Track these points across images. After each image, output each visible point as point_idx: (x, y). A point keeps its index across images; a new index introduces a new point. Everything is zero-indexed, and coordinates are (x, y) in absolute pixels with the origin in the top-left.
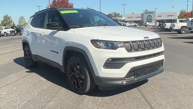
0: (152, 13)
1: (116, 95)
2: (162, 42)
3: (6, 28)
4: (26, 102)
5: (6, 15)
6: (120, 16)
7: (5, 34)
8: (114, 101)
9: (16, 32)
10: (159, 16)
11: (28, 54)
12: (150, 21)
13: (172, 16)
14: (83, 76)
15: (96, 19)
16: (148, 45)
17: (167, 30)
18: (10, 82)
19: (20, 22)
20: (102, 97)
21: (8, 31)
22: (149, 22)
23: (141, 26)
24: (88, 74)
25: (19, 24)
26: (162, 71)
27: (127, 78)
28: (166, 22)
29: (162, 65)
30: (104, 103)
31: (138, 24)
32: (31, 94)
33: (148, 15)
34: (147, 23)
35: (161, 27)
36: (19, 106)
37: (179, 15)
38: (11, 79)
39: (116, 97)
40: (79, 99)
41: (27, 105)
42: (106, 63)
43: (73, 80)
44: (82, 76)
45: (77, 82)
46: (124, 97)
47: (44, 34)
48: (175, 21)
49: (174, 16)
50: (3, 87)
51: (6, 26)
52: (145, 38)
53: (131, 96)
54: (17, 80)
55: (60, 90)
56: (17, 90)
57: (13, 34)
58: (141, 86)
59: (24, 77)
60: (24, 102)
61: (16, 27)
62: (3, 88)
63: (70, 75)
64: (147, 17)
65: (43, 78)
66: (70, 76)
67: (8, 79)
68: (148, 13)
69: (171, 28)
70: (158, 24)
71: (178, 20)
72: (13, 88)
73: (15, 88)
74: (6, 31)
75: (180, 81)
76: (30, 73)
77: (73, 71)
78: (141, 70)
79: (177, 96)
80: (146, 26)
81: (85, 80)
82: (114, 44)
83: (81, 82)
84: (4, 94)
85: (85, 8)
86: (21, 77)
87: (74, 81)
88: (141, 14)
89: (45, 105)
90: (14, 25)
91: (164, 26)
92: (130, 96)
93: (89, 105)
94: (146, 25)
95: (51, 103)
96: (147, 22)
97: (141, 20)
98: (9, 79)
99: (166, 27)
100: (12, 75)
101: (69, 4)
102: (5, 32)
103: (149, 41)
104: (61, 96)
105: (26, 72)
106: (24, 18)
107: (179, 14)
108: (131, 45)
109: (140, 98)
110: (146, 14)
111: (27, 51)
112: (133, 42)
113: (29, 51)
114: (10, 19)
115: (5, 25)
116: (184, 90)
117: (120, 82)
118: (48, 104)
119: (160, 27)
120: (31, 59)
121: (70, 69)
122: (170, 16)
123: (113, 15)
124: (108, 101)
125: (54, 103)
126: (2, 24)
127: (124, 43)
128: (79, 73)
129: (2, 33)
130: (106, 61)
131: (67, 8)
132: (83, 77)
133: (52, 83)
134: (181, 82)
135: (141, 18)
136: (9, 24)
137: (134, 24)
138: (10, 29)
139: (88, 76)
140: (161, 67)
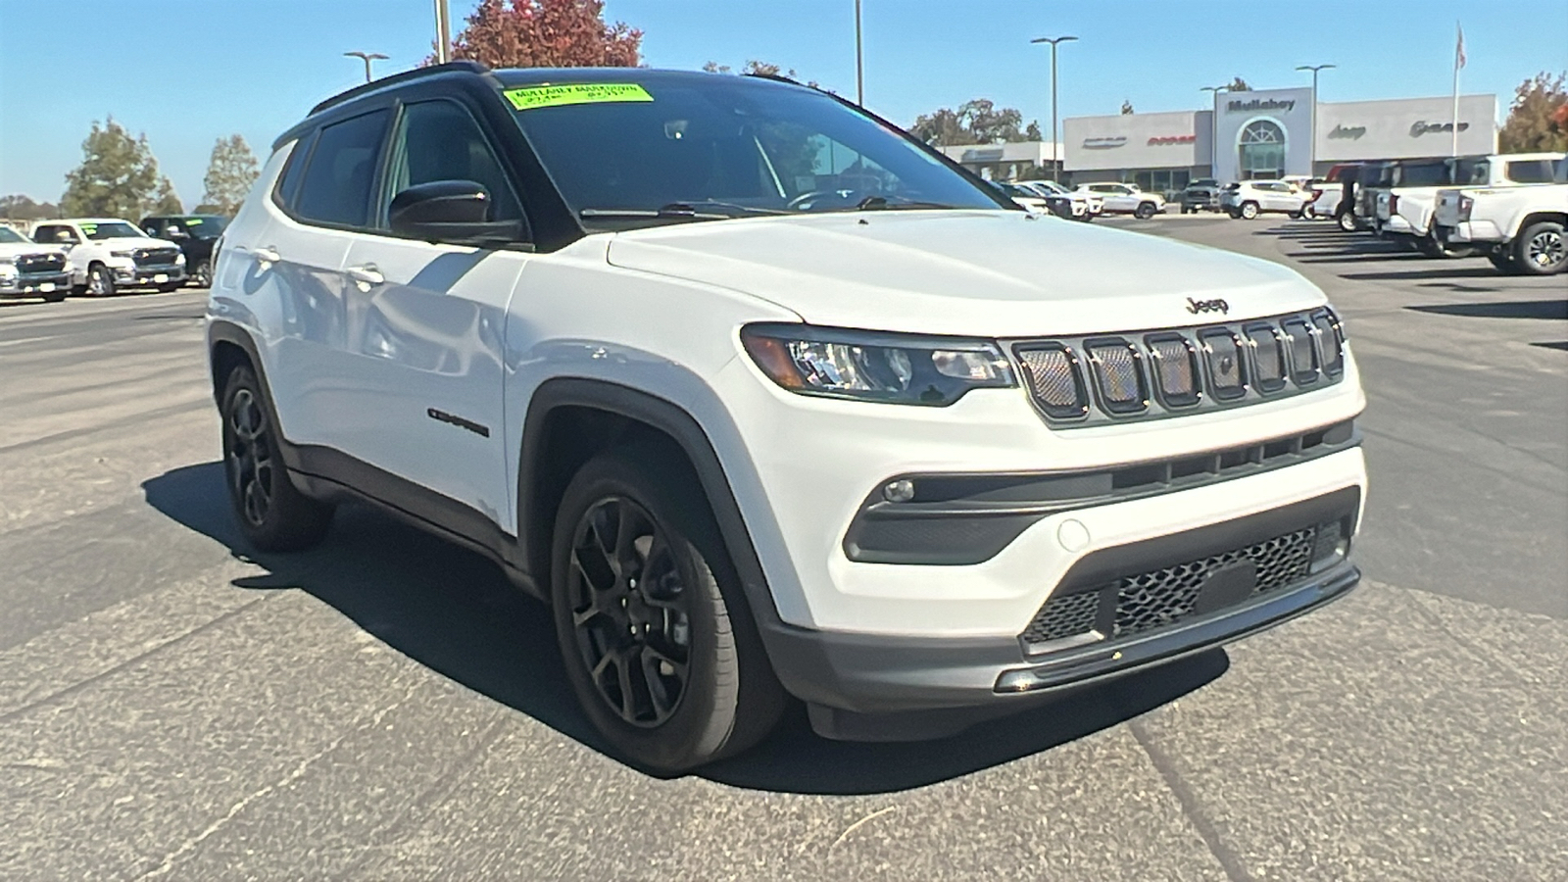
0: (1282, 105)
1: (954, 783)
2: (1345, 346)
3: (102, 233)
4: (213, 828)
5: (103, 129)
6: (1023, 130)
7: (96, 275)
8: (934, 830)
9: (181, 260)
10: (1340, 132)
11: (253, 436)
12: (1267, 169)
13: (1449, 127)
14: (684, 618)
15: (823, 156)
16: (1225, 369)
17: (1405, 244)
18: (103, 666)
19: (213, 179)
20: (837, 800)
21: (120, 252)
22: (1258, 176)
23: (1189, 215)
24: (720, 606)
25: (214, 201)
26: (1341, 587)
27: (1047, 638)
28: (1396, 177)
29: (1347, 532)
30: (847, 844)
31: (1173, 192)
32: (261, 764)
33: (1255, 126)
34: (1247, 191)
35: (1355, 219)
36: (154, 867)
37: (1510, 123)
38: (111, 644)
39: (949, 795)
40: (644, 813)
41: (218, 856)
42: (863, 515)
43: (598, 658)
44: (674, 619)
45: (636, 668)
46: (1019, 801)
47: (377, 278)
48: (1470, 170)
49: (1463, 127)
50: (39, 703)
51: (109, 216)
52: (1198, 307)
53: (1079, 792)
54: (156, 650)
55: (495, 733)
56: (146, 730)
57: (161, 279)
58: (1166, 708)
59: (218, 622)
60: (193, 834)
61: (180, 223)
62: (42, 713)
63: (580, 611)
64: (1246, 136)
65: (363, 636)
66: (579, 619)
67: (89, 640)
68: (1255, 105)
69: (1440, 229)
70: (1333, 193)
71: (1499, 164)
72: (117, 716)
73: (135, 714)
74: (102, 250)
75: (1494, 667)
76: (260, 594)
77: (606, 580)
78: (1162, 576)
79: (1465, 794)
80: (1237, 212)
81: (695, 656)
82: (936, 356)
83: (666, 668)
84: (45, 763)
85: (737, 68)
86: (188, 623)
87: (611, 665)
88: (1199, 114)
89: (367, 855)
90: (169, 204)
91: (1384, 214)
92: (1073, 790)
93: (728, 860)
94: (1237, 201)
95: (418, 846)
96: (1247, 176)
97: (1192, 163)
98: (94, 644)
99: (1398, 222)
100: (122, 610)
101: (601, 34)
102: (95, 265)
103: (1231, 334)
104: (501, 786)
105: (238, 583)
106: (246, 151)
107: (1509, 114)
108: (1075, 369)
109: (1156, 808)
110: (1237, 115)
111: (246, 419)
112: (1094, 341)
113: (262, 413)
114: (136, 161)
115: (97, 207)
116: (1531, 742)
117: (984, 677)
118: (392, 847)
119: (1348, 224)
120: (276, 478)
121: (575, 561)
122: (1436, 128)
123: (966, 123)
124: (886, 829)
125: (435, 840)
126: (72, 194)
127: (1015, 350)
128: (649, 601)
129: (68, 268)
130: (869, 501)
131: (588, 64)
132: (682, 633)
133: (437, 677)
134: (1509, 674)
135: (1190, 147)
136: (130, 195)
137: (1140, 196)
138: (137, 235)
139: (724, 624)
140: (1340, 552)
